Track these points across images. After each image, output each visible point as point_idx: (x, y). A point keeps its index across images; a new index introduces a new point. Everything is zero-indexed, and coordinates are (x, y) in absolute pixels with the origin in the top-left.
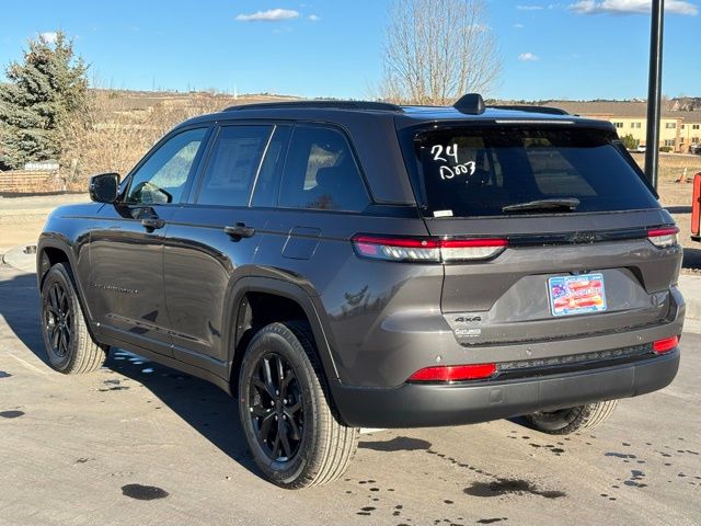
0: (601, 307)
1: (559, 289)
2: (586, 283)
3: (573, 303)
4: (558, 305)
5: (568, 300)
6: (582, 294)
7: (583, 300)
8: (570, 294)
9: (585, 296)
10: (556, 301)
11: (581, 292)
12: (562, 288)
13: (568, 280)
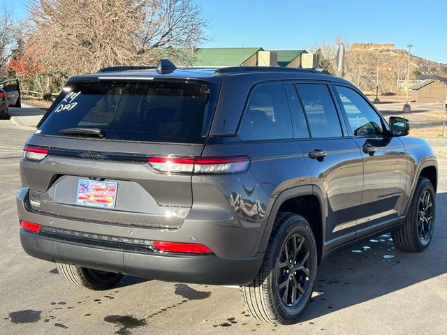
0: (110, 205)
1: (85, 187)
2: (104, 187)
3: (92, 198)
4: (81, 198)
5: (89, 196)
6: (100, 194)
7: (100, 198)
8: (92, 192)
9: (102, 196)
10: (80, 195)
11: (99, 193)
12: (86, 188)
13: (91, 183)
